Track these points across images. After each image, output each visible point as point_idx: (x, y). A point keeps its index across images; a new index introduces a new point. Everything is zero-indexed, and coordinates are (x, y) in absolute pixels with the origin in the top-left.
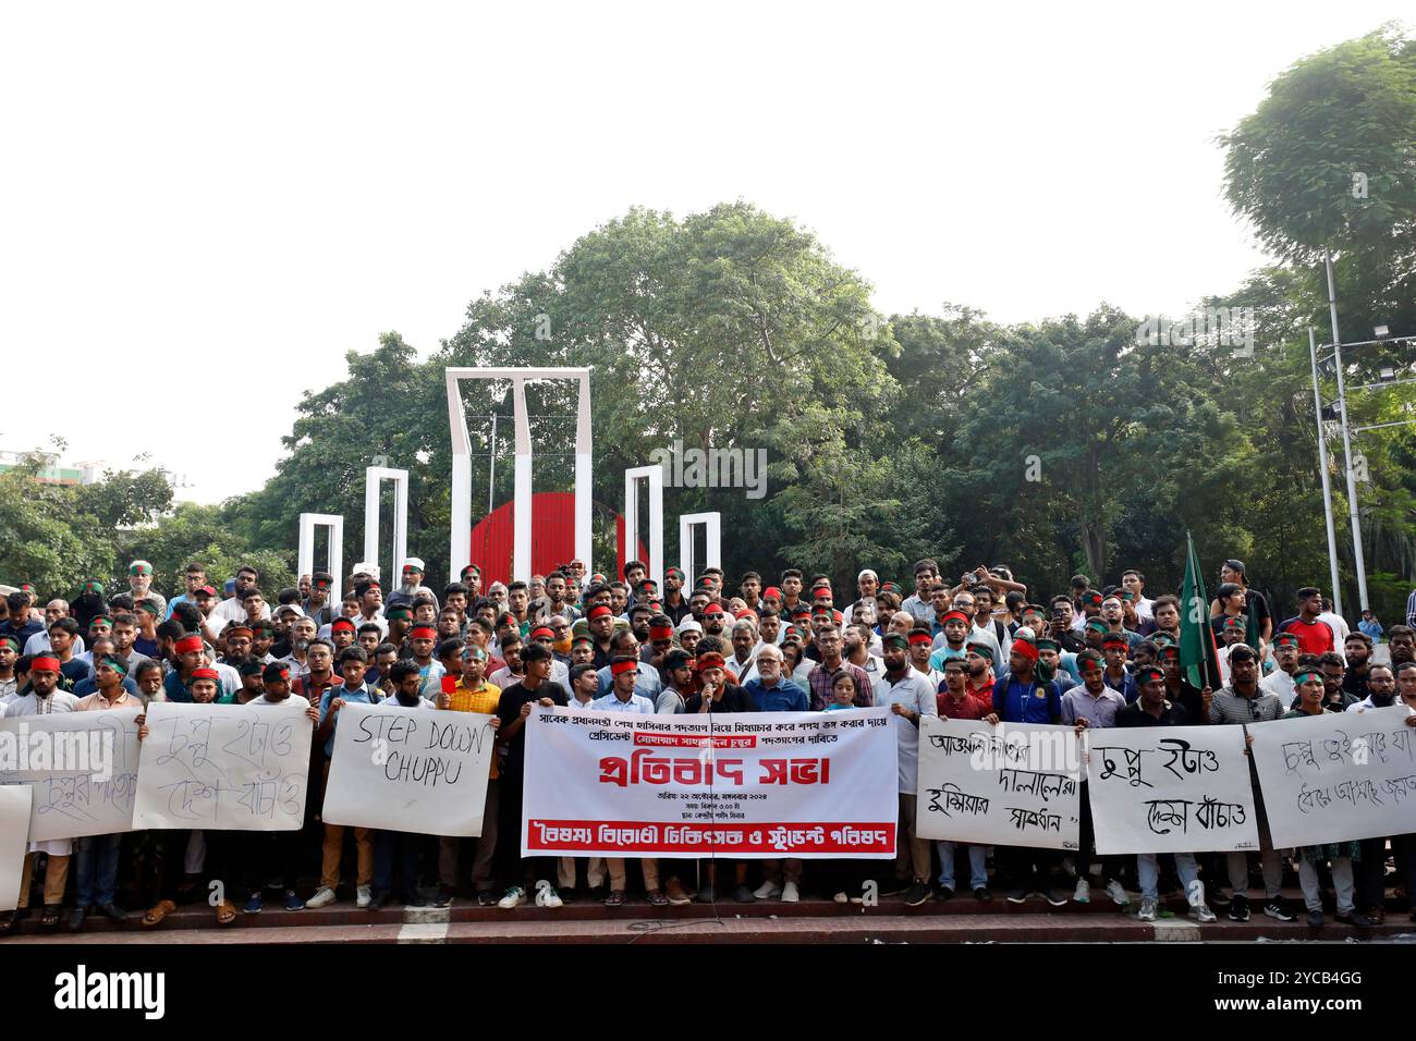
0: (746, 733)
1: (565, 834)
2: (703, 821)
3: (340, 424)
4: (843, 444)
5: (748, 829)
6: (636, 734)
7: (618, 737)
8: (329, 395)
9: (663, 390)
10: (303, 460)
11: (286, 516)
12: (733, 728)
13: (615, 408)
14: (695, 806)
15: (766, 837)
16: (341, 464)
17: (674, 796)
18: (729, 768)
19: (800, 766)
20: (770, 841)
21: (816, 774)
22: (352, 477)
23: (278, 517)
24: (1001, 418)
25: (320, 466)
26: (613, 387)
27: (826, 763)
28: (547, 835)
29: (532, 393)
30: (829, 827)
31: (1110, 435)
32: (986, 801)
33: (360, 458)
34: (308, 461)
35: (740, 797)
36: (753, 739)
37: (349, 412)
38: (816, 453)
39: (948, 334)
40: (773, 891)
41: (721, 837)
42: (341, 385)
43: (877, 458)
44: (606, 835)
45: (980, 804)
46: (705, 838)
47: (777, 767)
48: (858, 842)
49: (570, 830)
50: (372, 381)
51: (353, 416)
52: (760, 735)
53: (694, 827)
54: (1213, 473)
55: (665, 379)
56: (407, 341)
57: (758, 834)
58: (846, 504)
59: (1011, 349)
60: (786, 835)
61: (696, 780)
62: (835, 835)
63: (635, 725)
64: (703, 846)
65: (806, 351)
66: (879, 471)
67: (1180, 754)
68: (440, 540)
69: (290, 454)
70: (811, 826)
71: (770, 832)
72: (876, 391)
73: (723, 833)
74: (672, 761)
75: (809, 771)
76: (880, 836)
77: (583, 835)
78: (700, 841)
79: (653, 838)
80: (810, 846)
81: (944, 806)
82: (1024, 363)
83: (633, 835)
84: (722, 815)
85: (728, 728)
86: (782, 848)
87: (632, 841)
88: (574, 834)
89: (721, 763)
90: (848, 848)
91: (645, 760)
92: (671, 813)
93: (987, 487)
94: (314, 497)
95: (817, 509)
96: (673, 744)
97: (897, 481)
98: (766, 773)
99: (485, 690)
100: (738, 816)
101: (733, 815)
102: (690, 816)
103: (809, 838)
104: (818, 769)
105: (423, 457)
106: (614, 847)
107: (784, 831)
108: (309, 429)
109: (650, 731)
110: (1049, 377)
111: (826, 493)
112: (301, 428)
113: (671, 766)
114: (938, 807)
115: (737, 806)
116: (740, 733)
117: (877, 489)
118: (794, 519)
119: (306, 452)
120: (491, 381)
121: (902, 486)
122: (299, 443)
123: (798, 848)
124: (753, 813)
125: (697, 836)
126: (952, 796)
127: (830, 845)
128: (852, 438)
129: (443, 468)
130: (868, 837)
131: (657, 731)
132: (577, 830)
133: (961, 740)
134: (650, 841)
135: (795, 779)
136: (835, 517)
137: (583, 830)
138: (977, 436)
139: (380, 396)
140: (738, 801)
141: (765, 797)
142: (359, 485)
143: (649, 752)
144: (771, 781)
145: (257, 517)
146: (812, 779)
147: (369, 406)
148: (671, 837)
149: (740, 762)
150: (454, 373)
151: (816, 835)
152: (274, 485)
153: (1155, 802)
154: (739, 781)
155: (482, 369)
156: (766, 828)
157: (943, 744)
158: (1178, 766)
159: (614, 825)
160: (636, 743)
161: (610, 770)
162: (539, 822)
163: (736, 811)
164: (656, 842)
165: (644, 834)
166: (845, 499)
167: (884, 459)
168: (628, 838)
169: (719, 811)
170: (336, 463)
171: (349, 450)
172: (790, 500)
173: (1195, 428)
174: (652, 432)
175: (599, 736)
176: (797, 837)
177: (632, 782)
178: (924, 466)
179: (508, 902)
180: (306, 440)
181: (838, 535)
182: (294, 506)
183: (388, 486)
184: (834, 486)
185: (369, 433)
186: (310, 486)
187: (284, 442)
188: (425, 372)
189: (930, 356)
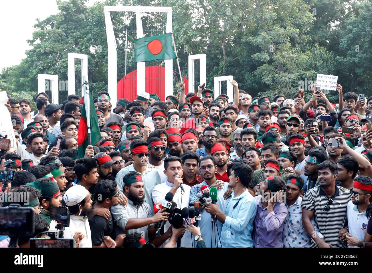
3: (54, 33)
4: (290, 44)
8: (48, 21)
10: (38, 50)
11: (31, 76)
13: (183, 27)
16: (55, 52)
22: (60, 58)
23: (28, 77)
24: (363, 33)
25: (46, 53)
26: (182, 18)
29: (145, 20)
33: (64, 49)
34: (40, 51)
37: (58, 28)
38: (277, 49)
42: (54, 16)
43: (304, 52)
50: (68, 14)
51: (60, 30)
58: (290, 73)
66: (305, 58)
68: (102, 88)
69: (31, 48)
72: (305, 20)
95: (277, 75)
97: (314, 62)
108: (40, 35)
111: (281, 68)
112: (37, 35)
117: (304, 66)
119: (39, 46)
120: (123, 14)
121: (316, 64)
122: (35, 43)
128: (293, 42)
129: (104, 56)
136: (286, 78)
139: (72, 20)
142: (64, 62)
145: (17, 76)
147: (67, 25)
150: (108, 9)
152: (26, 62)
155: (119, 7)
166: (290, 70)
167: (308, 52)
170: (53, 52)
171: (58, 46)
172: (264, 71)
174: (199, 39)
178: (325, 55)
180: (38, 41)
181: (286, 87)
182: (34, 71)
183: (78, 62)
184: (284, 64)
185: (68, 38)
186: (41, 62)
187: (28, 42)
188: (93, 10)
189: (329, 4)
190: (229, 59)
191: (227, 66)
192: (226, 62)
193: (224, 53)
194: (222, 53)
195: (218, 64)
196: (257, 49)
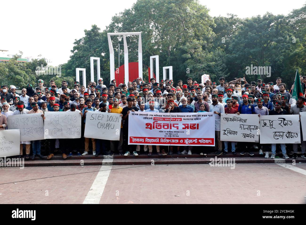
0: (179, 117)
1: (138, 140)
2: (169, 137)
3: (84, 47)
4: (202, 49)
5: (180, 139)
6: (154, 118)
7: (150, 118)
8: (81, 40)
9: (159, 37)
10: (76, 56)
11: (73, 69)
12: (176, 116)
13: (147, 42)
14: (168, 134)
15: (184, 141)
17: (163, 132)
18: (175, 126)
19: (192, 125)
20: (185, 142)
21: (196, 127)
22: (87, 59)
23: (71, 69)
24: (240, 42)
25: (80, 57)
26: (146, 37)
27: (198, 125)
28: (134, 140)
29: (128, 38)
30: (198, 139)
31: (267, 45)
32: (237, 132)
33: (89, 55)
34: (77, 56)
35: (178, 132)
36: (181, 119)
37: (85, 44)
38: (195, 51)
39: (228, 21)
40: (186, 152)
41: (173, 141)
42: (83, 38)
43: (210, 52)
44: (147, 140)
45: (235, 133)
46: (170, 141)
47: (187, 125)
48: (205, 142)
49: (139, 139)
50: (91, 37)
51: (87, 45)
52: (183, 118)
53: (167, 139)
54: (293, 54)
55: (159, 34)
56: (98, 27)
57: (182, 140)
58: (202, 64)
59: (244, 25)
60: (188, 141)
61: (168, 128)
62: (200, 141)
63: (154, 115)
64: (169, 143)
65: (193, 26)
66: (210, 55)
67: (283, 121)
68: (108, 74)
69: (73, 54)
70: (194, 139)
71: (185, 140)
72: (210, 36)
73: (174, 140)
74: (162, 124)
75: (194, 126)
76: (210, 141)
77: (142, 140)
78: (169, 142)
79: (158, 141)
80: (194, 143)
81: (227, 134)
82: (247, 28)
83: (153, 140)
84: (174, 136)
85: (175, 116)
86: (187, 143)
87: (153, 141)
88: (140, 140)
89: (174, 124)
90: (203, 144)
91: (156, 124)
92: (162, 135)
93: (236, 59)
94: (79, 64)
95: (195, 65)
96: (162, 120)
97: (214, 57)
98: (184, 127)
99: (119, 108)
100: (177, 136)
101: (176, 136)
102: (166, 136)
103: (194, 141)
104: (196, 126)
105: (103, 54)
106: (149, 143)
107: (188, 140)
108: (77, 48)
109: (157, 117)
110: (253, 31)
111: (197, 61)
112: (75, 48)
113: (162, 125)
114: (225, 134)
115: (177, 134)
116: (178, 117)
117: (210, 60)
118: (190, 68)
119: (76, 54)
120: (118, 36)
121: (216, 59)
122: (75, 52)
123: (191, 144)
124: (181, 136)
125: (168, 141)
126: (228, 131)
127: (199, 143)
128: (204, 48)
129: (108, 57)
130: (207, 141)
131: (159, 117)
132: (141, 139)
133: (231, 119)
134: (157, 142)
135: (191, 128)
136: (200, 67)
137: (142, 139)
138: (234, 46)
139: (92, 40)
140: (177, 133)
141: (184, 132)
142: (89, 61)
143: (157, 122)
144: (185, 128)
145: (66, 69)
146: (195, 128)
147: (90, 43)
148: (162, 141)
149: (178, 124)
150: (109, 34)
151: (195, 141)
152: (70, 62)
153: (276, 132)
154: (178, 129)
155: (116, 33)
156: (184, 139)
157: (226, 120)
158: (282, 124)
159: (149, 138)
160: (154, 120)
161: (148, 126)
162: (132, 137)
163: (177, 135)
164: (158, 142)
165: (156, 140)
166: (202, 62)
167: (212, 53)
168: (152, 141)
169: (173, 135)
170: (83, 56)
171: (86, 53)
172: (189, 63)
173: (288, 43)
174: (156, 47)
175: (145, 118)
176: (191, 141)
177: (153, 128)
178: (221, 54)
179: (126, 155)
180: (76, 51)
181: (200, 71)
182: (74, 66)
183: (95, 61)
184: (199, 59)
185: (91, 49)
186: (78, 62)
187: (71, 52)
188: (102, 34)
189: (223, 27)
190: (171, 57)
191: (171, 61)
192: (170, 59)
193: (169, 54)
194: (168, 54)
195: (166, 60)
196: (184, 52)
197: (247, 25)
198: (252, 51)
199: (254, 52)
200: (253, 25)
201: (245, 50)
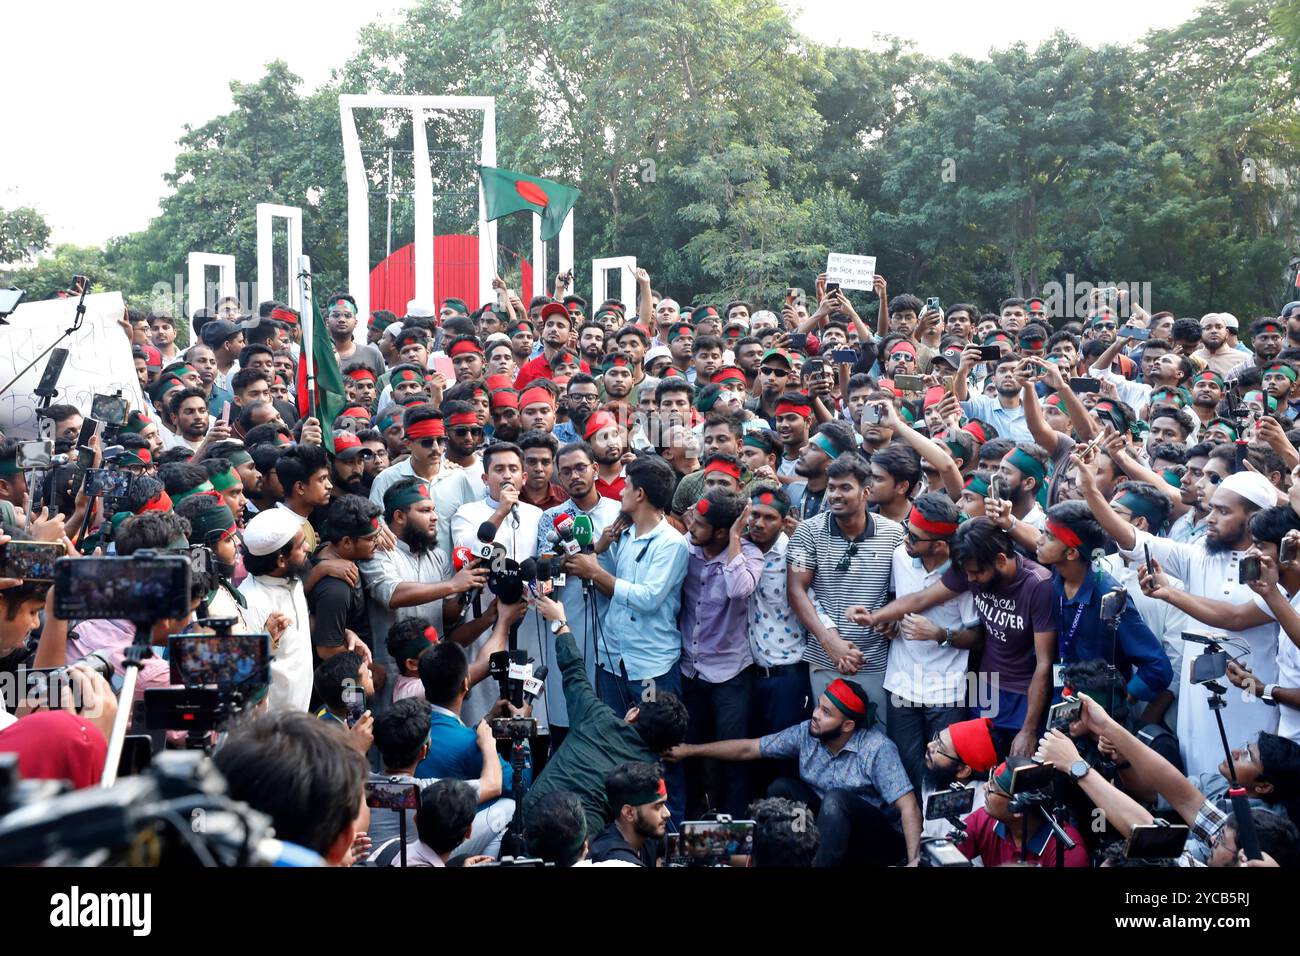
3: (225, 157)
4: (766, 184)
8: (211, 129)
9: (568, 126)
10: (187, 197)
11: (173, 257)
13: (520, 144)
16: (227, 203)
22: (240, 216)
23: (164, 258)
25: (206, 205)
26: (518, 122)
29: (432, 128)
31: (1052, 178)
33: (247, 195)
34: (193, 198)
37: (234, 146)
38: (736, 194)
39: (877, 67)
42: (223, 118)
43: (798, 201)
50: (257, 113)
51: (238, 151)
54: (1154, 219)
55: (571, 115)
58: (767, 249)
59: (954, 82)
65: (730, 83)
66: (801, 214)
68: (335, 284)
69: (173, 192)
72: (804, 126)
82: (967, 95)
93: (917, 231)
94: (201, 238)
95: (737, 255)
97: (822, 224)
105: (313, 196)
108: (192, 163)
110: (993, 112)
111: (746, 238)
112: (185, 163)
117: (799, 235)
118: (714, 265)
119: (189, 188)
120: (382, 114)
122: (182, 180)
128: (774, 177)
129: (337, 209)
136: (757, 263)
138: (913, 176)
139: (266, 129)
142: (247, 224)
145: (142, 257)
147: (255, 140)
150: (347, 104)
152: (160, 224)
155: (373, 98)
166: (766, 243)
167: (808, 202)
170: (222, 202)
171: (234, 188)
172: (707, 245)
173: (1146, 169)
174: (557, 172)
178: (848, 209)
180: (188, 177)
181: (758, 282)
182: (180, 245)
183: (280, 224)
184: (754, 230)
185: (256, 169)
186: (196, 225)
187: (166, 179)
188: (313, 104)
189: (857, 90)
190: (626, 218)
191: (622, 235)
192: (620, 224)
193: (615, 203)
194: (610, 204)
195: (600, 231)
196: (690, 194)
197: (970, 84)
198: (987, 199)
199: (997, 203)
200: (994, 83)
201: (958, 195)
